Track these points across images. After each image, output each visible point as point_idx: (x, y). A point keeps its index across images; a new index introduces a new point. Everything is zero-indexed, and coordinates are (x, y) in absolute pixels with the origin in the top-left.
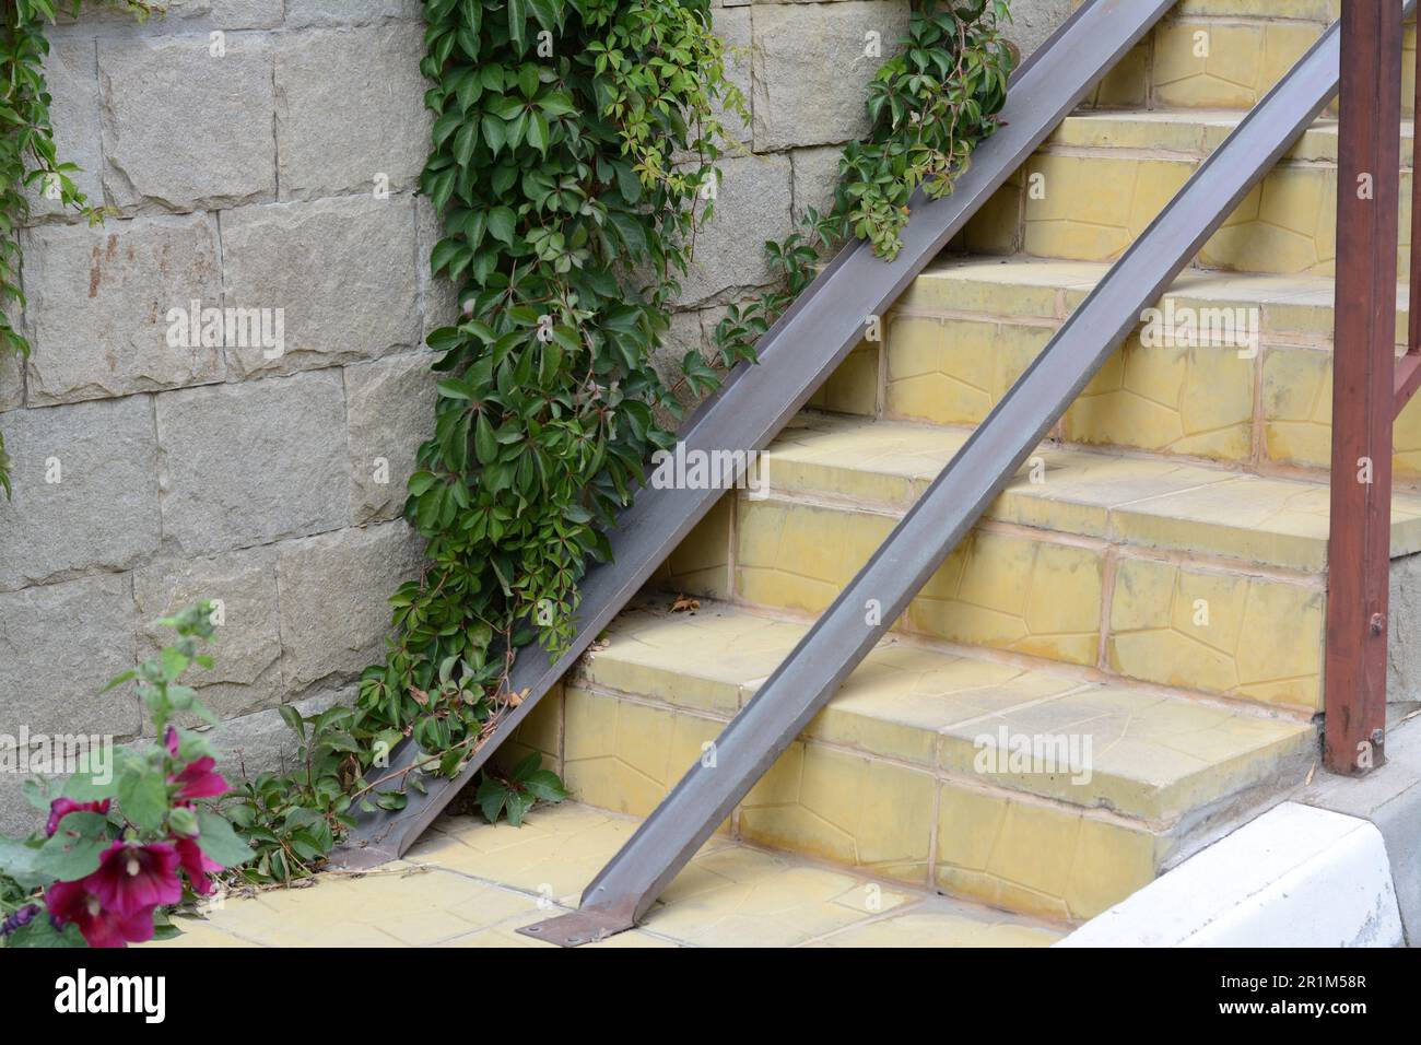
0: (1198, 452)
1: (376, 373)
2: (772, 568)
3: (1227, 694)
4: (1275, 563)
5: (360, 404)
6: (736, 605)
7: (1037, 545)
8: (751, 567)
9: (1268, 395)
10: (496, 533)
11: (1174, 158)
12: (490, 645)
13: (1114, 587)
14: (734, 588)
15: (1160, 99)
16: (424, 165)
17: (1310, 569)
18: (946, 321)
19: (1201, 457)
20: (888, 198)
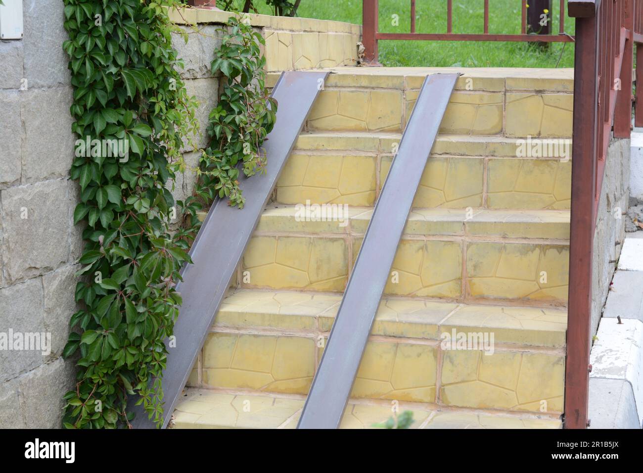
0: (431, 295)
1: (55, 277)
2: (228, 368)
3: (511, 409)
4: (537, 344)
5: (50, 296)
6: (204, 389)
7: (397, 345)
8: (212, 368)
9: (470, 266)
10: (130, 361)
11: (363, 154)
12: (117, 423)
13: (443, 363)
14: (202, 380)
15: (312, 127)
16: (71, 164)
17: (557, 346)
18: (279, 237)
19: (433, 297)
20: (229, 177)
